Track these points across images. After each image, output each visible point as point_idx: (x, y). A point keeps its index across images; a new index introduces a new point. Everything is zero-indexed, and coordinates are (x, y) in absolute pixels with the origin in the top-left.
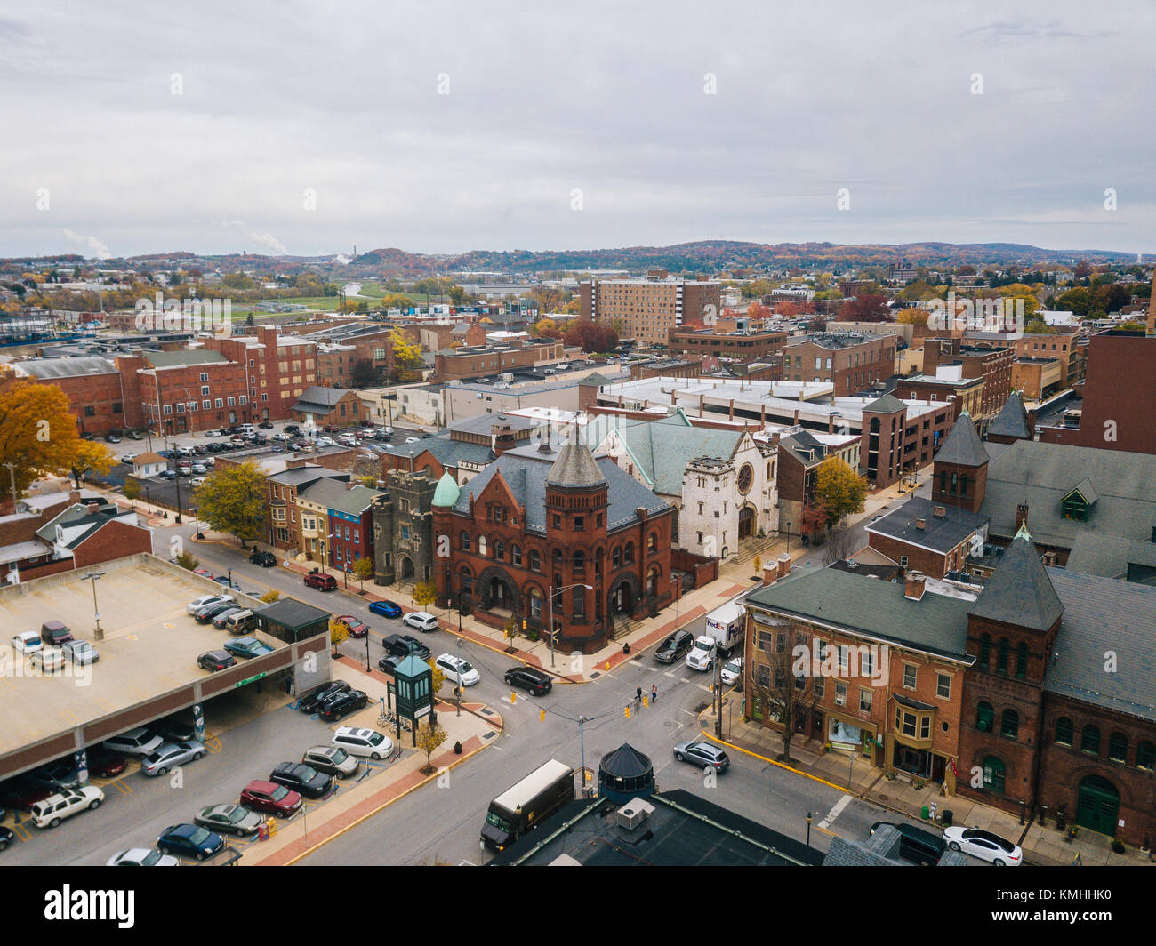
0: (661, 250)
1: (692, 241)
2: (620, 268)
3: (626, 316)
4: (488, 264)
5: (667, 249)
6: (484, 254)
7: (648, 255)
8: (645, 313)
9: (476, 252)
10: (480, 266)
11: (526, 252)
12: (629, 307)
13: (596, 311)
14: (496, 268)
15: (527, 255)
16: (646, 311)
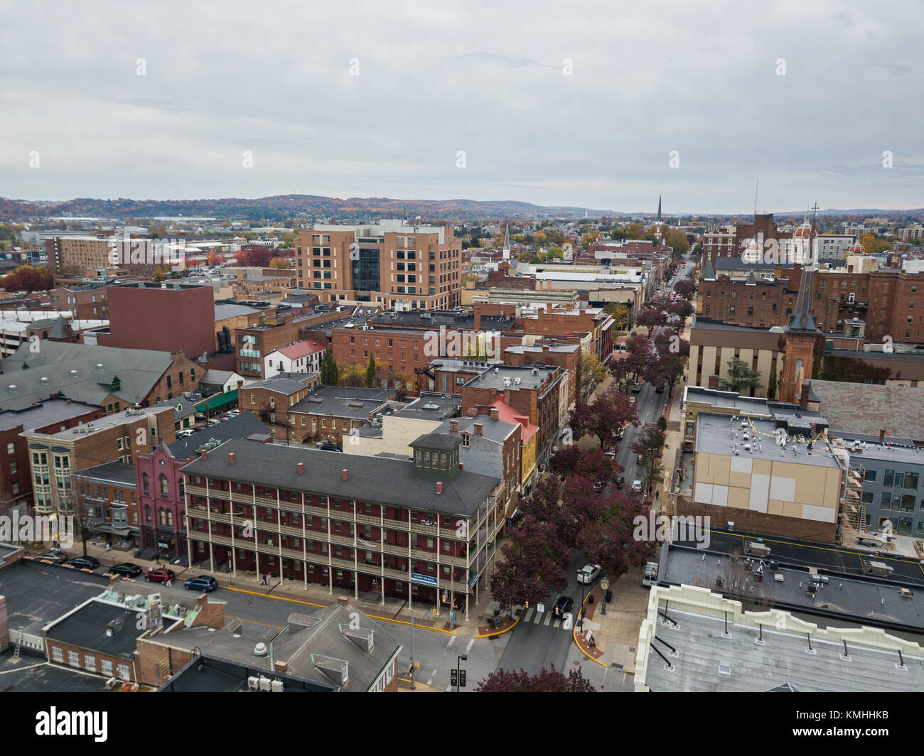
0: (251, 201)
1: (279, 195)
2: (210, 216)
3: (82, 263)
4: (90, 210)
5: (256, 201)
6: (88, 201)
7: (238, 205)
8: (94, 262)
9: (80, 200)
10: (82, 212)
11: (129, 200)
12: (83, 257)
13: (60, 260)
14: (97, 214)
15: (129, 203)
16: (94, 260)
